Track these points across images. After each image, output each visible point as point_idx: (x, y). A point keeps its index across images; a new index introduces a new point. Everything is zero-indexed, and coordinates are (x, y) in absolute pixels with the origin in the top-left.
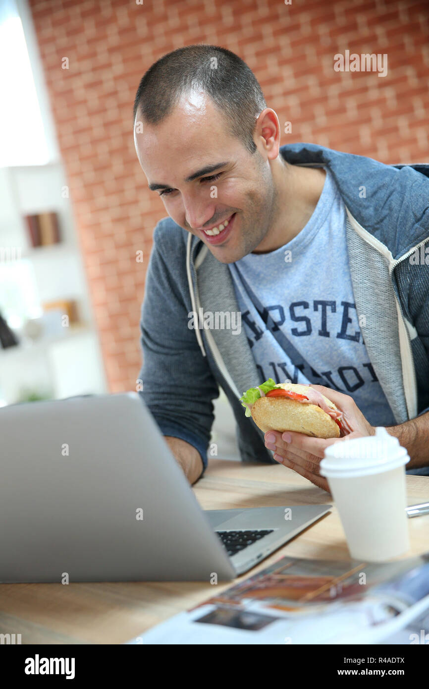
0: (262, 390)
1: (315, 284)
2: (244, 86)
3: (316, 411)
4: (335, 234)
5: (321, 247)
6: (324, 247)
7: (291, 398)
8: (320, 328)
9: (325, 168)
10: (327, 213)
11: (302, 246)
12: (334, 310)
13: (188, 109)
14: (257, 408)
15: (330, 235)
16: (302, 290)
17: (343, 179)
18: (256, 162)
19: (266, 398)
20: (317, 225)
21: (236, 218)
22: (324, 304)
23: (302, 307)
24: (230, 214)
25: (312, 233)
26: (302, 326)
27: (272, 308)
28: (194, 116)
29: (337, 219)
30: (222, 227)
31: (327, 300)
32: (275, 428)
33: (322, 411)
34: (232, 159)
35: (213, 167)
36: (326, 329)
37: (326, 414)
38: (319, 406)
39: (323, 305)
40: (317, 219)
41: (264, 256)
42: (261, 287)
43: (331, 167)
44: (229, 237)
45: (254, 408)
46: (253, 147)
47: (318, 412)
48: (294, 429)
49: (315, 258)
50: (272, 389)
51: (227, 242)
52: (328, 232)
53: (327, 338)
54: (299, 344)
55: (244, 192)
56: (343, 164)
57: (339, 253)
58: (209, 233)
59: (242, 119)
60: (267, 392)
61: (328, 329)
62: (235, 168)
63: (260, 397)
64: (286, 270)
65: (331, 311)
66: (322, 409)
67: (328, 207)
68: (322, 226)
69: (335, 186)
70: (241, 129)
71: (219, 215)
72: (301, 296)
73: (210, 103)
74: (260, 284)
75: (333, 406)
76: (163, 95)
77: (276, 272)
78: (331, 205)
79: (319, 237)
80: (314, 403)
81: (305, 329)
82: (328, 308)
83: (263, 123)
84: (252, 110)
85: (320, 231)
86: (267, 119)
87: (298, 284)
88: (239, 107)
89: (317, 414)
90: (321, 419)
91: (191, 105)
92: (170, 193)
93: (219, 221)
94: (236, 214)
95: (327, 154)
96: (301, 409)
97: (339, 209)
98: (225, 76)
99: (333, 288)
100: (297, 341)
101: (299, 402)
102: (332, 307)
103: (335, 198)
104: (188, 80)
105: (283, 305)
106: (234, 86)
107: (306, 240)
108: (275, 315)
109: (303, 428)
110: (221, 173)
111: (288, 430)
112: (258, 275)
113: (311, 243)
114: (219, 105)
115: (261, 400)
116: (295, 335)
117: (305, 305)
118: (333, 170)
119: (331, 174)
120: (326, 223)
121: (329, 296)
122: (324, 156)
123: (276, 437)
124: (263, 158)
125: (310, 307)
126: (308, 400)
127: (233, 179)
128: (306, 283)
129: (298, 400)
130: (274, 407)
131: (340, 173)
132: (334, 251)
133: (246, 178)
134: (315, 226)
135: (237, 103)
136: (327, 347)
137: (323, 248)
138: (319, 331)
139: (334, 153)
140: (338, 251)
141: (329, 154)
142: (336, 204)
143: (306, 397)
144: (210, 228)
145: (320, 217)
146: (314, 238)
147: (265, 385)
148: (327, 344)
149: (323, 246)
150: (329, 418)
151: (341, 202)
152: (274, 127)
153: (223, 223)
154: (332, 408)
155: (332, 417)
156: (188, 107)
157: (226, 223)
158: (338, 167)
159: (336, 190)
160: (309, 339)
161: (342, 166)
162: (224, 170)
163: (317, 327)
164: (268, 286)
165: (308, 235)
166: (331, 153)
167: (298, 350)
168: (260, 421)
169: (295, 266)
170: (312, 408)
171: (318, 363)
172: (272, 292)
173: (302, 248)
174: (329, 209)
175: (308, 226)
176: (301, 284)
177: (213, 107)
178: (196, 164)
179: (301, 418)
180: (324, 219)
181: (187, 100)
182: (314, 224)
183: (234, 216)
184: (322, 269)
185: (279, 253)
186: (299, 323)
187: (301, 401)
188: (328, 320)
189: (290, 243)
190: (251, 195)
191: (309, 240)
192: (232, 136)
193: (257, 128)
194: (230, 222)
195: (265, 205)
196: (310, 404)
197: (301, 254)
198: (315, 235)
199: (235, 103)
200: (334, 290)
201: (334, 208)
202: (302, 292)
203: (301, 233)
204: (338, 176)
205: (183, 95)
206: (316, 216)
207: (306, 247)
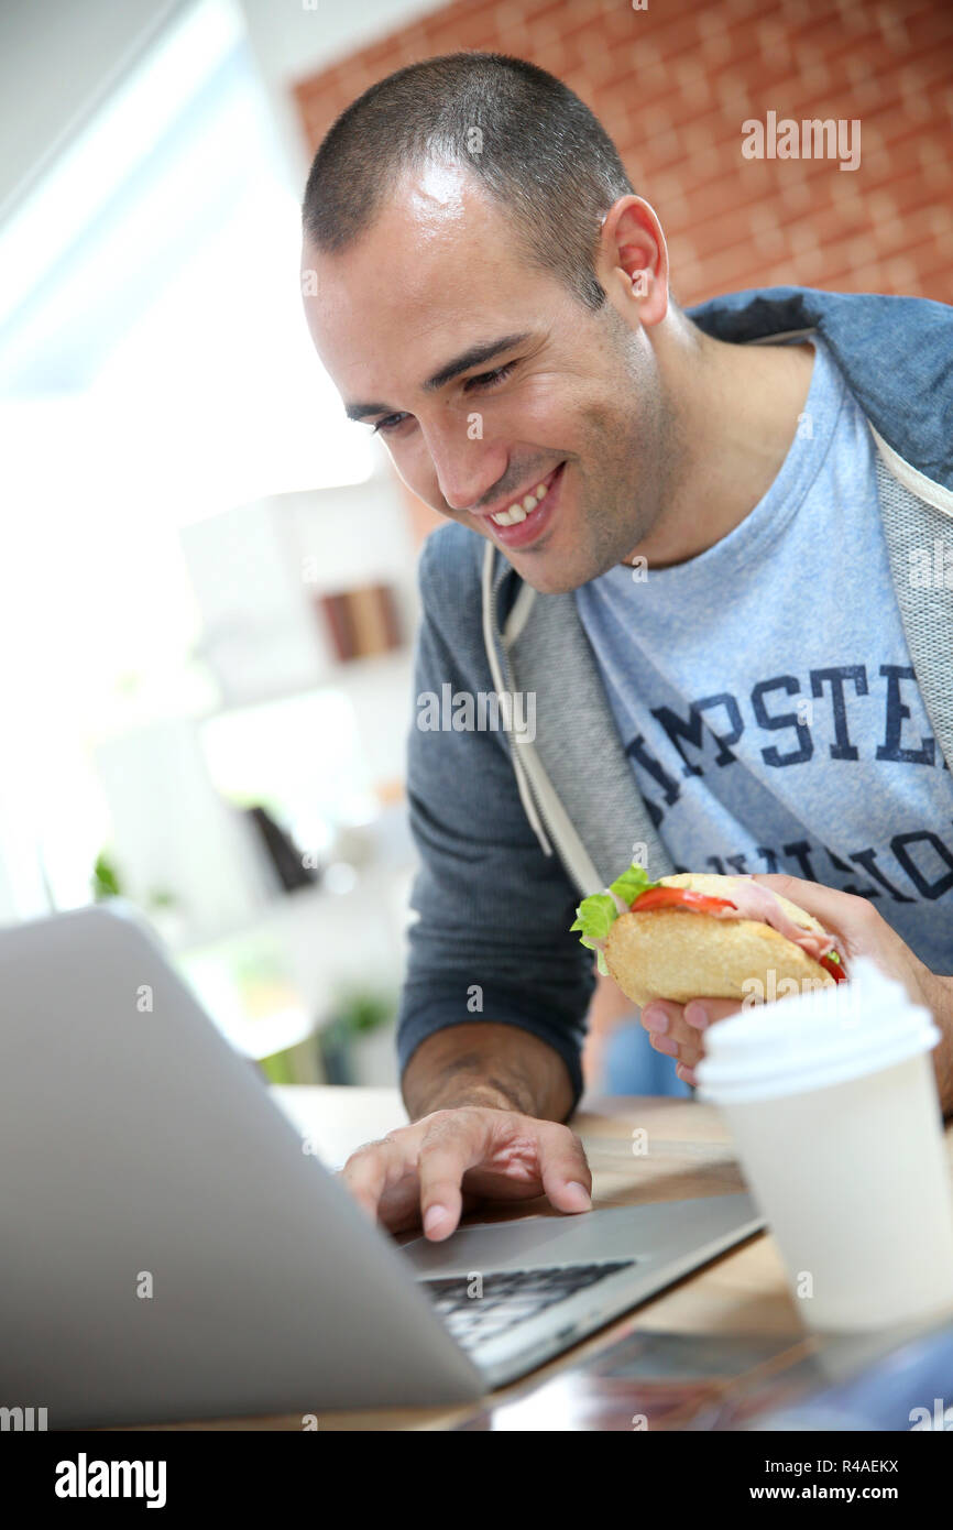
0: (619, 896)
1: (810, 631)
2: (564, 143)
3: (761, 937)
4: (847, 495)
5: (817, 534)
6: (824, 531)
7: (691, 908)
8: (834, 741)
9: (813, 340)
10: (824, 449)
11: (768, 537)
12: (863, 689)
13: (419, 208)
14: (613, 946)
15: (838, 501)
16: (779, 648)
17: (857, 355)
18: (605, 332)
19: (630, 915)
20: (800, 481)
21: (566, 475)
22: (836, 675)
23: (783, 691)
24: (550, 466)
25: (789, 501)
26: (787, 741)
27: (709, 703)
28: (433, 223)
29: (851, 457)
30: (530, 503)
31: (844, 665)
32: (666, 994)
33: (777, 936)
34: (538, 326)
35: (487, 347)
36: (847, 741)
37: (791, 945)
38: (769, 924)
39: (831, 679)
40: (800, 464)
41: (673, 572)
42: (677, 653)
43: (826, 331)
44: (551, 524)
45: (607, 946)
46: (598, 296)
47: (767, 939)
48: (710, 990)
49: (803, 562)
50: (643, 890)
51: (549, 537)
52: (831, 494)
53: (853, 764)
54: (785, 786)
55: (576, 407)
56: (855, 321)
57: (861, 543)
58: (502, 519)
59: (560, 225)
60: (632, 900)
61: (852, 741)
62: (548, 347)
63: (616, 917)
64: (734, 602)
65: (854, 692)
66: (778, 930)
67: (824, 431)
68: (814, 482)
69: (841, 378)
70: (560, 251)
71: (522, 470)
72: (777, 662)
73: (474, 189)
74: (672, 647)
75: (812, 923)
76: (355, 179)
77: (709, 611)
78: (832, 425)
79: (809, 510)
80: (754, 917)
81: (797, 747)
82: (848, 686)
83: (618, 234)
84: (589, 199)
85: (810, 495)
86: (628, 224)
87: (767, 633)
88: (551, 194)
89: (765, 945)
90: (776, 958)
91: (425, 196)
92: (397, 427)
93: (522, 487)
94: (567, 465)
95: (816, 303)
96: (717, 935)
97: (853, 433)
98: (511, 122)
99: (854, 633)
100: (780, 780)
101: (713, 917)
102: (856, 682)
103: (841, 409)
104: (417, 139)
105: (735, 693)
106: (535, 144)
107: (775, 522)
108: (717, 721)
109: (732, 985)
110: (512, 364)
111: (697, 994)
112: (667, 626)
113: (788, 527)
114: (495, 192)
115: (619, 924)
116: (774, 765)
117: (791, 686)
118: (832, 338)
119: (826, 350)
120: (825, 473)
121: (846, 653)
122: (807, 305)
123: (669, 1016)
124: (626, 322)
125: (802, 687)
126: (735, 908)
127: (544, 378)
128: (787, 629)
129: (711, 912)
130: (651, 935)
131: (850, 344)
132: (848, 537)
133: (580, 372)
134: (795, 483)
135: (544, 187)
136: (856, 785)
137: (822, 536)
138: (832, 747)
139: (831, 297)
140: (859, 538)
141: (819, 301)
142: (844, 422)
143: (729, 904)
144: (502, 505)
145: (808, 460)
146: (796, 514)
147: (623, 882)
148: (855, 778)
149: (821, 529)
150: (798, 954)
151: (858, 415)
152: (651, 243)
153: (531, 491)
154: (808, 929)
155: (809, 953)
156: (416, 201)
157: (541, 491)
158: (842, 330)
159: (842, 387)
160: (809, 770)
161: (853, 326)
162: (518, 356)
163: (824, 737)
164: (696, 649)
165: (780, 507)
166: (823, 298)
167: (785, 801)
168: (627, 980)
169: (756, 591)
170: (749, 932)
171: (836, 830)
172: (705, 663)
173: (769, 541)
174: (828, 437)
175: (777, 483)
176: (775, 633)
177: (483, 199)
178: (445, 346)
179: (721, 958)
180: (818, 464)
181: (413, 186)
182: (794, 478)
183: (559, 470)
184: (824, 589)
185: (711, 559)
186: (779, 731)
187: (717, 915)
188: (849, 716)
189: (736, 533)
190: (597, 415)
191: (784, 519)
192: (535, 267)
193: (603, 246)
194: (549, 488)
195: (639, 439)
196: (744, 919)
197: (767, 556)
198: (798, 507)
199: (540, 185)
200: (857, 637)
201: (842, 434)
202: (779, 652)
203: (763, 503)
204: (844, 350)
205: (406, 175)
206: (797, 457)
207: (777, 538)
